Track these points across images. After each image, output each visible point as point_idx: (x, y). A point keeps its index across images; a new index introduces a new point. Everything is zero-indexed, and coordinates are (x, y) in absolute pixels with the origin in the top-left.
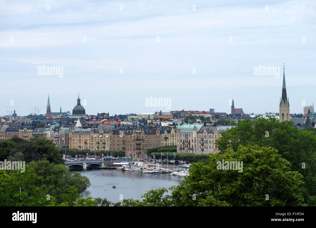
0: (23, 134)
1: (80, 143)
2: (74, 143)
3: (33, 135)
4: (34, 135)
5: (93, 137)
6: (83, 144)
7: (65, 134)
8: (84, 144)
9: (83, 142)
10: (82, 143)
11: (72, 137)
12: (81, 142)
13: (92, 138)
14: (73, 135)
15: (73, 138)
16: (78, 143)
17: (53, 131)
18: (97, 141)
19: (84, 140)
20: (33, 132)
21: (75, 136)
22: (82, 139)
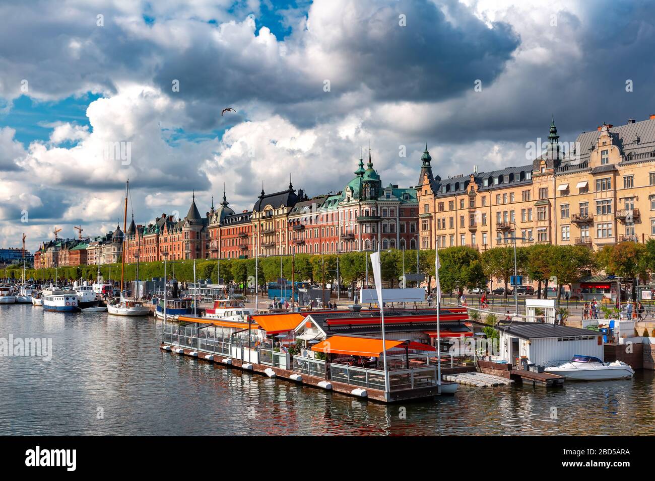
0: (262, 225)
1: (473, 232)
2: (444, 236)
3: (290, 223)
4: (294, 223)
5: (551, 195)
6: (487, 235)
7: (399, 209)
8: (495, 233)
9: (487, 228)
10: (484, 232)
11: (431, 210)
12: (480, 228)
13: (544, 202)
14: (438, 201)
15: (439, 216)
16: (463, 234)
17: (355, 198)
18: (574, 210)
19: (494, 215)
20: (291, 213)
21: (446, 207)
22: (484, 215)
